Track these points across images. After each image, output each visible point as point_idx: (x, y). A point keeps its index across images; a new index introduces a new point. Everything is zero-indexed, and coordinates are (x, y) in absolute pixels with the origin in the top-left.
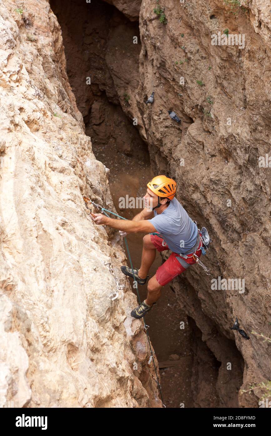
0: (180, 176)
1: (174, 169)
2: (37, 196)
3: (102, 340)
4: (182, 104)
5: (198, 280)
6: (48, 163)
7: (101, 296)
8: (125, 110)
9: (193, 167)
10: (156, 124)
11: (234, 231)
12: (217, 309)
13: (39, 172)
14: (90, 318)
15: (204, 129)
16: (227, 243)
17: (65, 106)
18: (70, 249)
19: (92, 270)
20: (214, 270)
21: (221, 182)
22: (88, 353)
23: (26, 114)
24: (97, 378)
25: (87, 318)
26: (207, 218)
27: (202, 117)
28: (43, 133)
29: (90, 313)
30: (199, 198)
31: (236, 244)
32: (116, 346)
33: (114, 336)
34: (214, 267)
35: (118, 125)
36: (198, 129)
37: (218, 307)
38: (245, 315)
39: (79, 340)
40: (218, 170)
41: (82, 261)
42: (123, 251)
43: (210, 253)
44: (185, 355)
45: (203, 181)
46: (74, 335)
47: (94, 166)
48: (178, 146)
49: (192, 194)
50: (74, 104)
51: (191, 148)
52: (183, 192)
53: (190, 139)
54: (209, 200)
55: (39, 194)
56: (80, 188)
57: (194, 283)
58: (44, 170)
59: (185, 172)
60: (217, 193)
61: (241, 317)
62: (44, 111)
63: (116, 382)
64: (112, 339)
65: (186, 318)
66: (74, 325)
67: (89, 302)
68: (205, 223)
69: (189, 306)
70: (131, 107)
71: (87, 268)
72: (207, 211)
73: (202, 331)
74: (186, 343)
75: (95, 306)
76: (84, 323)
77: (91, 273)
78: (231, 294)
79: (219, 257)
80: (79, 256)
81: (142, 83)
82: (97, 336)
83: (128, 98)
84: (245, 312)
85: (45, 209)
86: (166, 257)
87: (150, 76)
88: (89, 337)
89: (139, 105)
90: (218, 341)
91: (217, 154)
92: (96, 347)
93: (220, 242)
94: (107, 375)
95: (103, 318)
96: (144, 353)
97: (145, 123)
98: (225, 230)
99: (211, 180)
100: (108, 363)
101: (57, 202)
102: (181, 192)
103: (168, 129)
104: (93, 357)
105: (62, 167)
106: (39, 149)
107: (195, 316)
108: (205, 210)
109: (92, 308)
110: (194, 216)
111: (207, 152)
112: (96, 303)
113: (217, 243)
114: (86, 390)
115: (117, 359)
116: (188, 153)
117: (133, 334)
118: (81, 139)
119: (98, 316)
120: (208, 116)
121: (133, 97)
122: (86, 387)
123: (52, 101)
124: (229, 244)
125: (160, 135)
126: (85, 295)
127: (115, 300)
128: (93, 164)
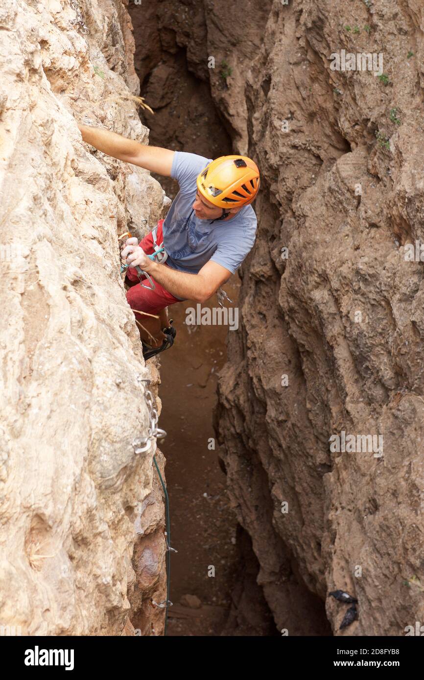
0: (297, 248)
1: (288, 232)
2: (41, 216)
3: (98, 524)
4: (337, 110)
5: (279, 460)
6: (71, 159)
7: (118, 439)
8: (216, 94)
9: (328, 238)
10: (276, 136)
11: (379, 382)
12: (304, 528)
13: (54, 171)
14: (87, 476)
15: (368, 170)
16: (358, 402)
17: (115, 57)
18: (80, 333)
19: (112, 385)
20: (317, 448)
21: (377, 280)
22: (68, 542)
23: (50, 55)
24: (73, 596)
25: (81, 475)
26: (331, 344)
27: (371, 145)
28: (72, 99)
29: (89, 465)
30: (325, 301)
31: (375, 409)
32: (119, 545)
33: (121, 523)
34: (319, 442)
35: (194, 119)
36: (356, 166)
37: (306, 523)
38: (359, 553)
39: (57, 512)
40: (377, 255)
41: (97, 362)
42: (157, 366)
43: (317, 414)
44: (213, 602)
45: (341, 269)
46: (49, 500)
47: (144, 186)
48: (309, 189)
49: (311, 290)
50: (130, 59)
51: (333, 199)
52: (296, 281)
53: (337, 182)
54: (344, 310)
55: (44, 213)
56: (118, 222)
57: (269, 464)
58: (62, 169)
59: (309, 244)
60: (363, 300)
61: (349, 555)
62: (83, 57)
63: (103, 614)
64: (115, 529)
65: (235, 529)
66: (55, 479)
67: (92, 444)
68: (324, 352)
69: (248, 508)
70: (229, 92)
71: (104, 379)
72: (333, 330)
73: (262, 564)
74: (221, 580)
75: (100, 455)
76: (73, 483)
77: (110, 389)
78: (341, 504)
79: (334, 426)
80: (95, 352)
81: (266, 50)
82: (90, 515)
83: (227, 73)
84: (361, 548)
85: (49, 244)
86: (227, 399)
87: (286, 41)
88: (76, 513)
89: (250, 92)
90: (288, 590)
91: (382, 224)
92: (85, 535)
93: (345, 397)
94: (90, 596)
95: (110, 483)
96: (153, 575)
97: (254, 129)
98: (361, 375)
99: (357, 272)
100: (98, 572)
101: (72, 236)
102: (292, 280)
103: (296, 151)
104: (74, 553)
105: (94, 173)
106: (61, 127)
107: (256, 531)
108: (330, 327)
109: (95, 457)
110: (304, 332)
111: (363, 214)
112: (105, 450)
113: (337, 396)
114: (48, 614)
115: (117, 569)
116: (325, 208)
117: (142, 532)
118: (131, 129)
119: (102, 477)
120: (384, 147)
121: (237, 72)
122: (48, 607)
123: (94, 42)
124: (362, 405)
125: (278, 158)
126: (88, 429)
127: (140, 454)
128: (142, 183)
